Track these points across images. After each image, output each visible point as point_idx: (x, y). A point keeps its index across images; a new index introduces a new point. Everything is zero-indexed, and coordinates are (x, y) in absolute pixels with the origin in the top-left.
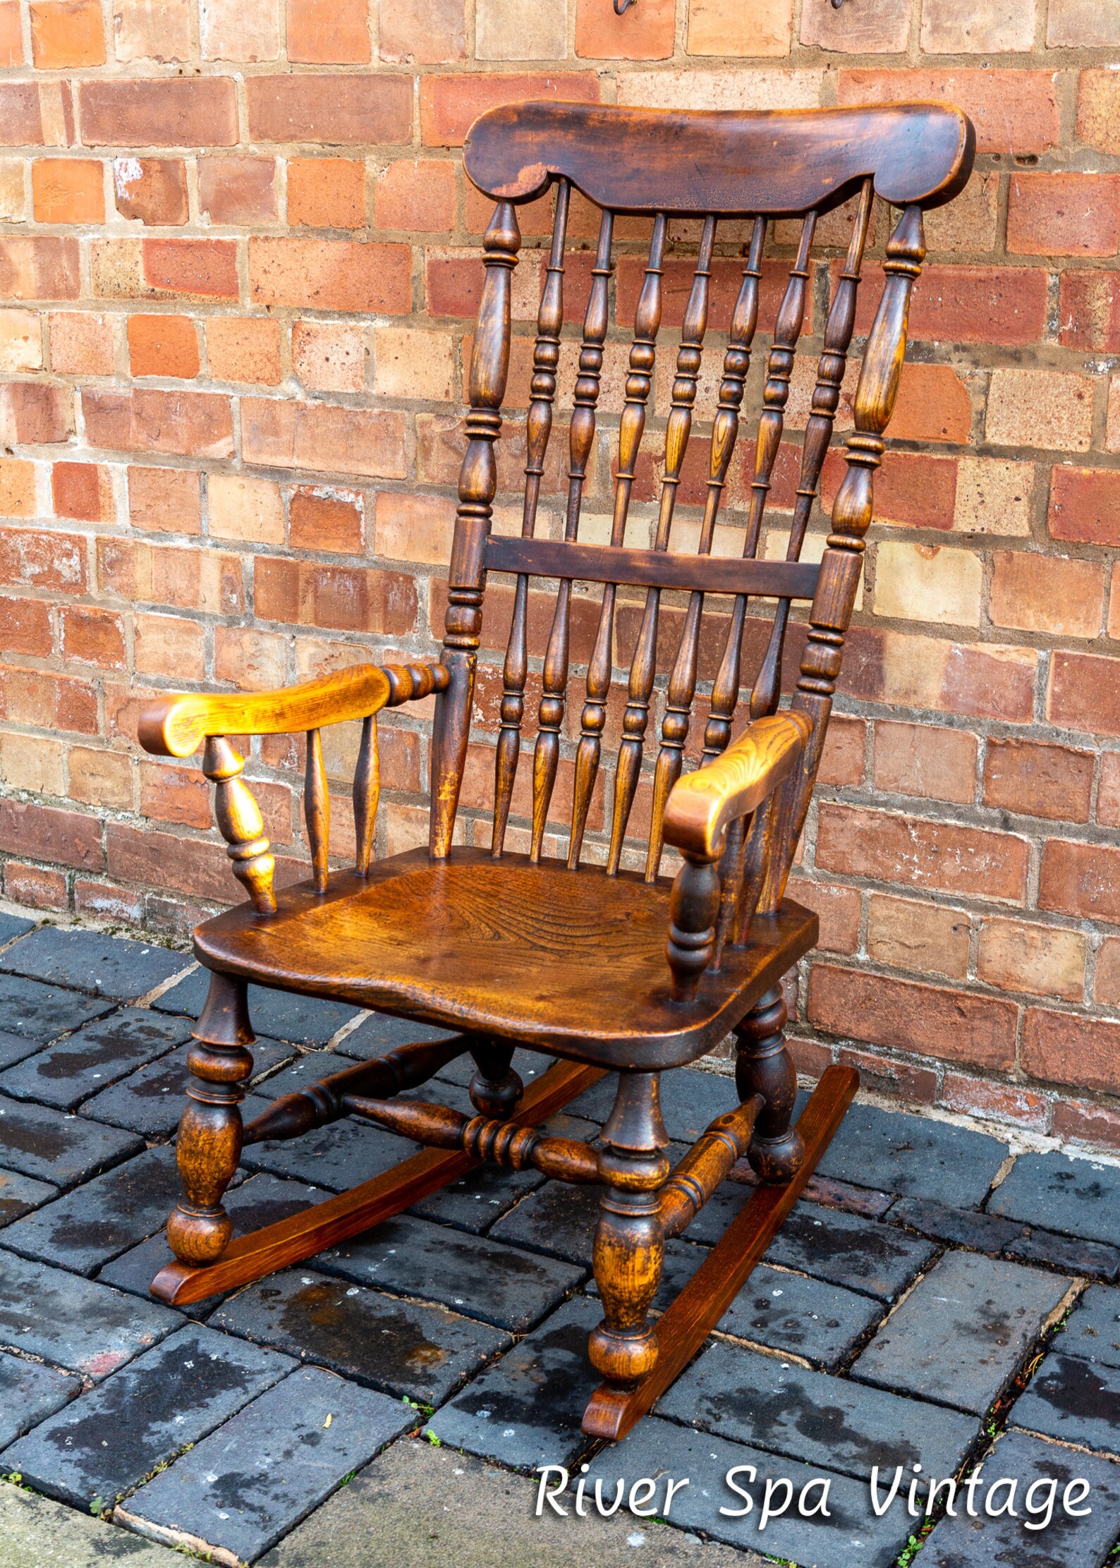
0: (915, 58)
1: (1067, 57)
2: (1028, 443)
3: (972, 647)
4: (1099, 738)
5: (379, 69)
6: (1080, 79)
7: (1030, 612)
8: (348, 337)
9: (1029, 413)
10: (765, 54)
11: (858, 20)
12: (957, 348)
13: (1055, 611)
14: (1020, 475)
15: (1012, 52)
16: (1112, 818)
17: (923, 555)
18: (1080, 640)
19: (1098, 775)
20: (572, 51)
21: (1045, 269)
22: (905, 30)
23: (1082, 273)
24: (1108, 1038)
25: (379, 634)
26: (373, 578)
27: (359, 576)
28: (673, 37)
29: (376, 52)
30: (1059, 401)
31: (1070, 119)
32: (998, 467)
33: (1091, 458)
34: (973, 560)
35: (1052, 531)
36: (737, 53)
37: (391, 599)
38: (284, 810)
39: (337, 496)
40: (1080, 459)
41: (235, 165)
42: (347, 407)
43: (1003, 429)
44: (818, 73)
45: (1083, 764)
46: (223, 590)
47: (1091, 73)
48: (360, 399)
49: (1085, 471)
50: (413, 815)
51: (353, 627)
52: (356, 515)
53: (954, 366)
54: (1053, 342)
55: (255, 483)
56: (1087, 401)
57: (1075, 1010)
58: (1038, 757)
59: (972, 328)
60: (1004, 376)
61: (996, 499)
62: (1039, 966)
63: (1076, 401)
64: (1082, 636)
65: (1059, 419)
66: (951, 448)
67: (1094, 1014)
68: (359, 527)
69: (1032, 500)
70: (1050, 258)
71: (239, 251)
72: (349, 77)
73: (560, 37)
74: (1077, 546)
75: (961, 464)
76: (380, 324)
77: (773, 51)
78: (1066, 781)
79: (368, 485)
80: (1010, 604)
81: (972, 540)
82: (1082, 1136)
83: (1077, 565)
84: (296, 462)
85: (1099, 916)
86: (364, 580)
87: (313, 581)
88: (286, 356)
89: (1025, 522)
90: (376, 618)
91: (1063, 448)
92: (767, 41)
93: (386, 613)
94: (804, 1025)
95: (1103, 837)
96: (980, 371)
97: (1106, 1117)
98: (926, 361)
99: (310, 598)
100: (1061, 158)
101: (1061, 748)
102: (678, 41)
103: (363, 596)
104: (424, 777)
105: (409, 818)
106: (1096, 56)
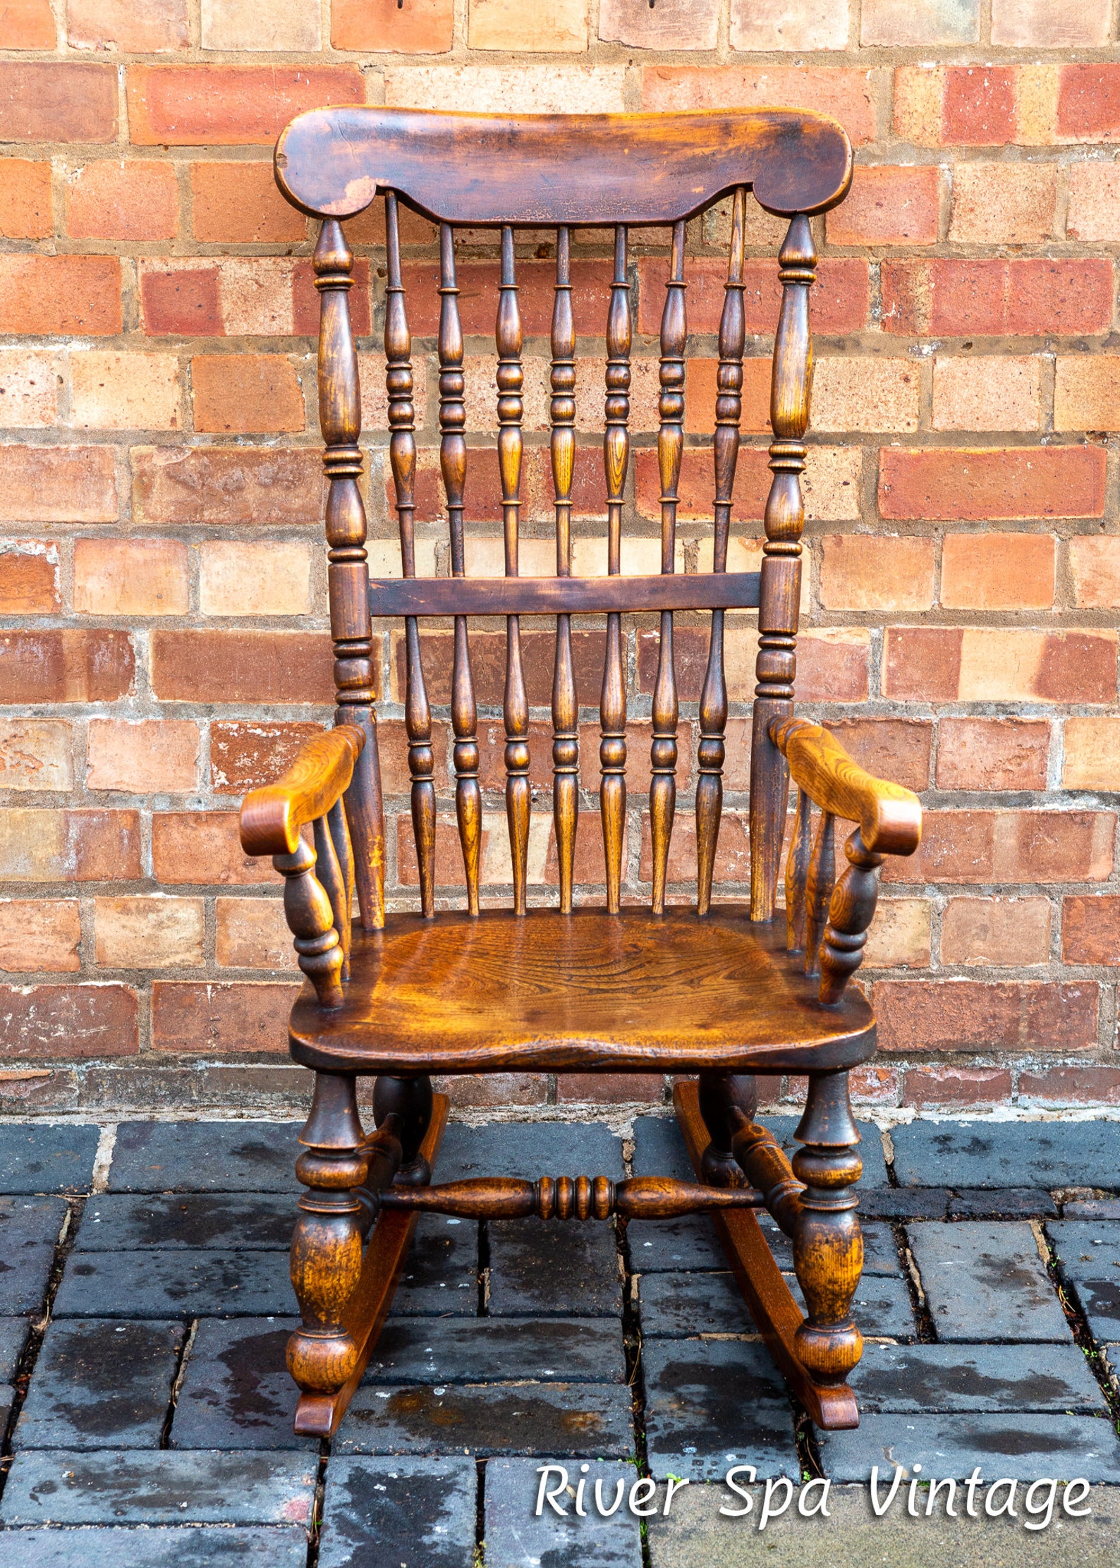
0: (724, 55)
1: (882, 55)
2: (855, 428)
3: (802, 634)
4: (935, 707)
5: (69, 57)
6: (894, 77)
7: (861, 593)
8: (32, 364)
9: (855, 399)
10: (559, 49)
11: (663, 16)
13: (889, 590)
14: (848, 460)
15: (826, 51)
16: (951, 782)
17: (748, 548)
18: (912, 614)
19: (936, 743)
20: (328, 42)
21: (865, 259)
22: (714, 28)
23: (903, 262)
24: (958, 997)
25: (83, 703)
26: (71, 640)
27: (52, 640)
28: (452, 30)
29: (63, 36)
30: (885, 385)
31: (886, 115)
32: (825, 454)
33: (919, 438)
35: (882, 511)
36: (528, 48)
37: (97, 661)
39: (20, 549)
40: (907, 440)
42: (32, 445)
43: (829, 416)
44: (620, 68)
45: (921, 734)
47: (906, 71)
48: (48, 436)
49: (914, 451)
50: (132, 905)
51: (44, 698)
52: (48, 569)
54: (876, 329)
56: (913, 383)
57: (922, 976)
58: (876, 732)
60: (828, 364)
61: (823, 485)
62: (885, 939)
63: (902, 384)
64: (915, 609)
65: (886, 403)
67: (941, 976)
68: (52, 582)
69: (861, 483)
70: (870, 248)
72: (25, 65)
73: (312, 26)
74: (907, 523)
76: (78, 347)
77: (567, 46)
78: (905, 752)
79: (65, 533)
80: (841, 587)
82: (935, 1099)
83: (907, 542)
85: (943, 879)
86: (59, 642)
89: (854, 505)
90: (77, 685)
91: (891, 430)
92: (562, 36)
93: (91, 677)
95: (944, 801)
97: (958, 1074)
100: (878, 152)
101: (899, 721)
102: (458, 34)
103: (58, 661)
104: (147, 860)
105: (125, 910)
106: (912, 54)
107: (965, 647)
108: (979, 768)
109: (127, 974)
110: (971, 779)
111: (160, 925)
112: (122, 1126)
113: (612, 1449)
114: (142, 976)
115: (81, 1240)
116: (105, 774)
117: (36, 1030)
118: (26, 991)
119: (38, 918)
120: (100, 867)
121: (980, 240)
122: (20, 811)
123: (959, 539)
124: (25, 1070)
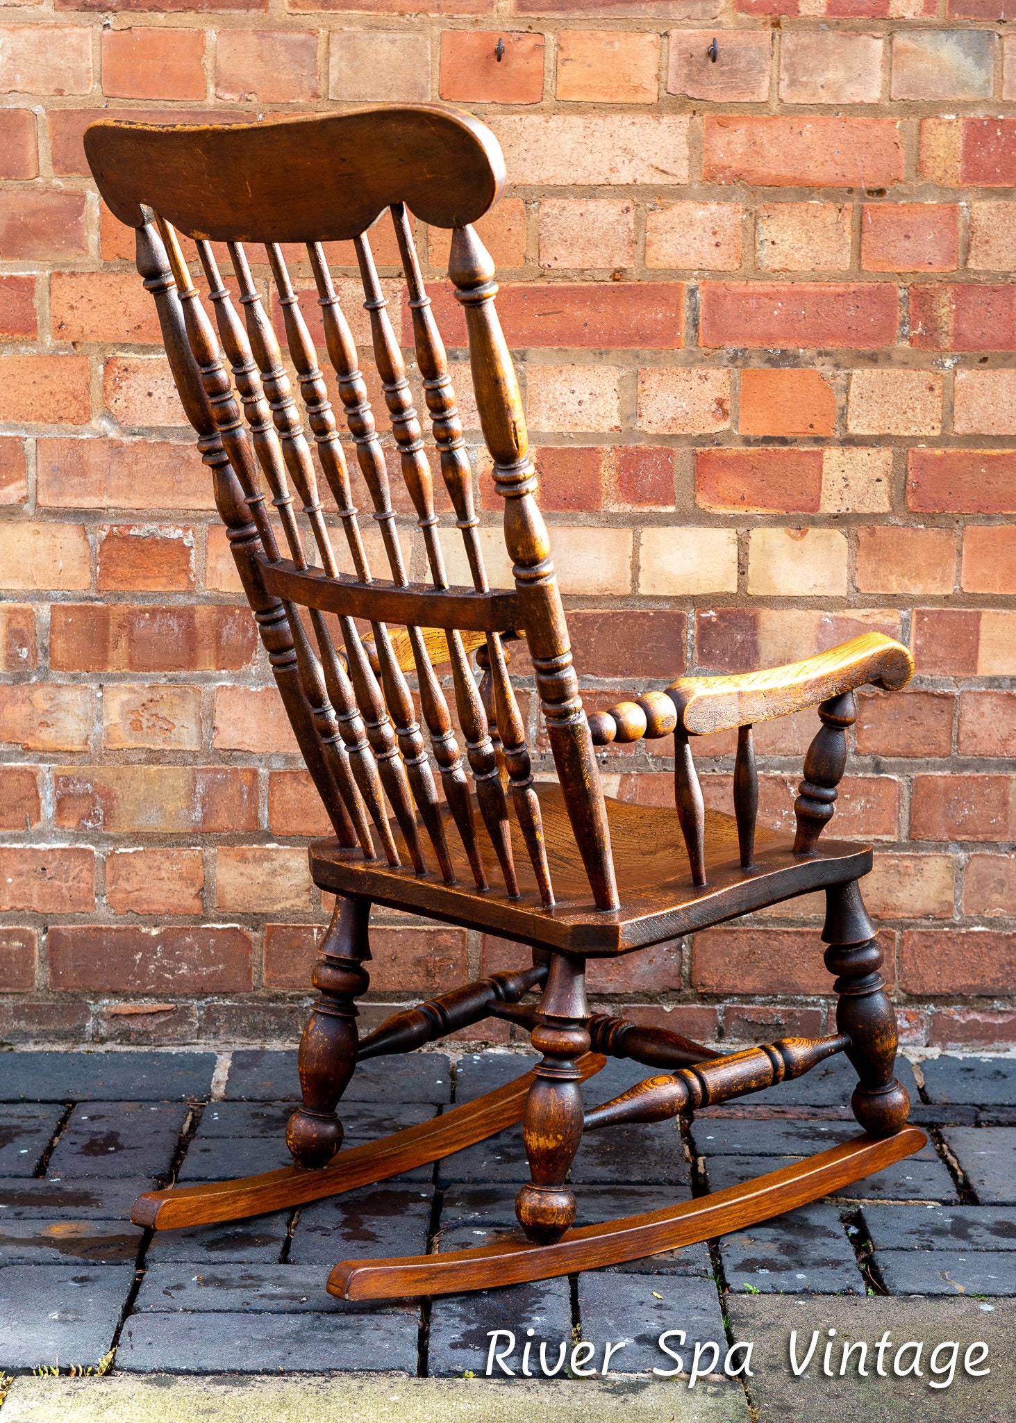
0: (775, 106)
1: (909, 108)
2: (887, 431)
3: (840, 614)
4: (957, 681)
5: (216, 107)
6: (920, 127)
7: (892, 578)
9: (886, 406)
10: (634, 101)
11: (722, 73)
12: (820, 354)
13: (916, 575)
14: (881, 459)
15: (862, 103)
16: (971, 749)
17: (793, 537)
18: (937, 597)
19: (958, 713)
20: (436, 94)
21: (895, 284)
22: (766, 83)
23: (928, 286)
24: (978, 945)
25: (211, 671)
26: (203, 614)
27: (186, 615)
28: (542, 83)
29: (212, 89)
30: (913, 393)
31: (913, 159)
32: (861, 454)
33: (944, 440)
34: (838, 537)
35: (910, 505)
36: (607, 100)
37: (225, 634)
38: (85, 874)
39: (161, 533)
40: (932, 442)
41: (33, 200)
42: (174, 441)
43: (864, 421)
44: (685, 118)
45: (945, 704)
46: (9, 645)
47: (931, 121)
48: (188, 434)
49: (938, 452)
50: (250, 855)
51: (178, 667)
52: (184, 551)
53: (819, 369)
54: (906, 344)
55: (54, 528)
56: (937, 392)
57: (946, 926)
58: (905, 704)
59: (834, 336)
60: (862, 376)
61: (859, 481)
62: (912, 892)
63: (927, 393)
64: (939, 593)
65: (913, 409)
66: (818, 440)
67: (963, 926)
68: (188, 562)
69: (892, 480)
70: (899, 274)
71: (38, 287)
72: (179, 113)
73: (424, 81)
74: (932, 516)
75: (826, 454)
77: (640, 98)
78: (931, 722)
79: (200, 519)
80: (876, 573)
81: (837, 520)
82: (957, 1040)
83: (932, 533)
84: (106, 502)
85: (964, 837)
86: (192, 617)
87: (127, 624)
88: (96, 393)
89: (886, 499)
90: (206, 655)
91: (918, 434)
92: (636, 89)
93: (219, 648)
94: (688, 991)
95: (964, 766)
96: (842, 373)
97: (978, 1017)
98: (792, 366)
99: (123, 643)
100: (906, 191)
101: (926, 693)
102: (547, 87)
103: (190, 633)
104: (264, 813)
105: (243, 859)
106: (935, 108)
107: (983, 627)
108: (996, 736)
109: (245, 917)
110: (989, 746)
111: (273, 873)
112: (236, 1054)
113: (691, 1269)
114: (256, 920)
115: (201, 1130)
116: (229, 737)
117: (162, 968)
118: (155, 932)
119: (167, 865)
120: (222, 820)
121: (995, 268)
122: (155, 768)
123: (977, 531)
124: (150, 1005)
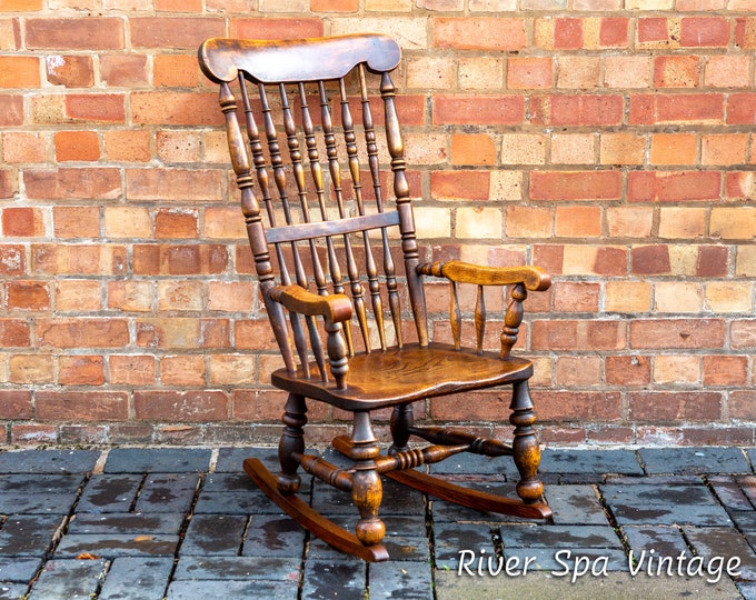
0: (466, 12)
1: (529, 13)
2: (520, 163)
3: (498, 247)
5: (207, 15)
6: (534, 22)
7: (523, 230)
8: (190, 137)
9: (520, 151)
10: (401, 11)
12: (488, 127)
13: (534, 229)
14: (517, 176)
15: (507, 12)
16: (560, 308)
17: (477, 212)
18: (544, 239)
19: (554, 292)
20: (309, 8)
21: (524, 95)
23: (539, 96)
24: (563, 398)
25: (207, 274)
26: (203, 248)
27: (195, 249)
28: (358, 3)
29: (204, 7)
30: (532, 145)
31: (531, 37)
32: (507, 173)
33: (546, 167)
34: (497, 212)
35: (531, 196)
36: (388, 11)
37: (213, 257)
38: (151, 367)
39: (183, 212)
40: (541, 168)
41: (123, 59)
42: (189, 170)
43: (509, 158)
44: (425, 19)
46: (114, 263)
47: (539, 20)
48: (195, 166)
49: (544, 172)
50: (226, 358)
51: (192, 273)
52: (194, 220)
53: (488, 134)
54: (528, 123)
55: (134, 210)
56: (543, 145)
57: (549, 389)
59: (494, 119)
60: (508, 137)
61: (506, 186)
63: (539, 145)
64: (544, 237)
65: (532, 153)
66: (487, 167)
67: (557, 389)
68: (196, 225)
69: (522, 185)
70: (526, 90)
71: (125, 99)
72: (190, 18)
75: (492, 173)
76: (207, 130)
77: (404, 10)
78: (541, 296)
79: (201, 205)
80: (515, 228)
81: (497, 203)
82: (554, 441)
83: (541, 209)
84: (158, 197)
85: (557, 349)
86: (198, 250)
87: (169, 252)
88: (153, 147)
89: (520, 194)
90: (205, 267)
91: (534, 164)
92: (402, 6)
93: (210, 264)
94: (429, 420)
95: (557, 316)
96: (499, 136)
97: (563, 431)
98: (475, 133)
99: (167, 262)
100: (528, 52)
102: (361, 5)
103: (198, 257)
104: (232, 339)
105: (223, 360)
106: (542, 13)
107: (565, 252)
108: (571, 302)
109: (223, 387)
110: (568, 307)
111: (237, 366)
112: (221, 449)
113: (421, 558)
114: (229, 388)
115: (205, 488)
116: (216, 304)
117: (186, 410)
118: (183, 393)
119: (188, 363)
120: (213, 342)
121: (570, 87)
122: (181, 319)
123: (562, 208)
124: (181, 426)
